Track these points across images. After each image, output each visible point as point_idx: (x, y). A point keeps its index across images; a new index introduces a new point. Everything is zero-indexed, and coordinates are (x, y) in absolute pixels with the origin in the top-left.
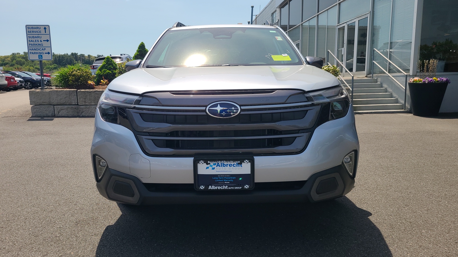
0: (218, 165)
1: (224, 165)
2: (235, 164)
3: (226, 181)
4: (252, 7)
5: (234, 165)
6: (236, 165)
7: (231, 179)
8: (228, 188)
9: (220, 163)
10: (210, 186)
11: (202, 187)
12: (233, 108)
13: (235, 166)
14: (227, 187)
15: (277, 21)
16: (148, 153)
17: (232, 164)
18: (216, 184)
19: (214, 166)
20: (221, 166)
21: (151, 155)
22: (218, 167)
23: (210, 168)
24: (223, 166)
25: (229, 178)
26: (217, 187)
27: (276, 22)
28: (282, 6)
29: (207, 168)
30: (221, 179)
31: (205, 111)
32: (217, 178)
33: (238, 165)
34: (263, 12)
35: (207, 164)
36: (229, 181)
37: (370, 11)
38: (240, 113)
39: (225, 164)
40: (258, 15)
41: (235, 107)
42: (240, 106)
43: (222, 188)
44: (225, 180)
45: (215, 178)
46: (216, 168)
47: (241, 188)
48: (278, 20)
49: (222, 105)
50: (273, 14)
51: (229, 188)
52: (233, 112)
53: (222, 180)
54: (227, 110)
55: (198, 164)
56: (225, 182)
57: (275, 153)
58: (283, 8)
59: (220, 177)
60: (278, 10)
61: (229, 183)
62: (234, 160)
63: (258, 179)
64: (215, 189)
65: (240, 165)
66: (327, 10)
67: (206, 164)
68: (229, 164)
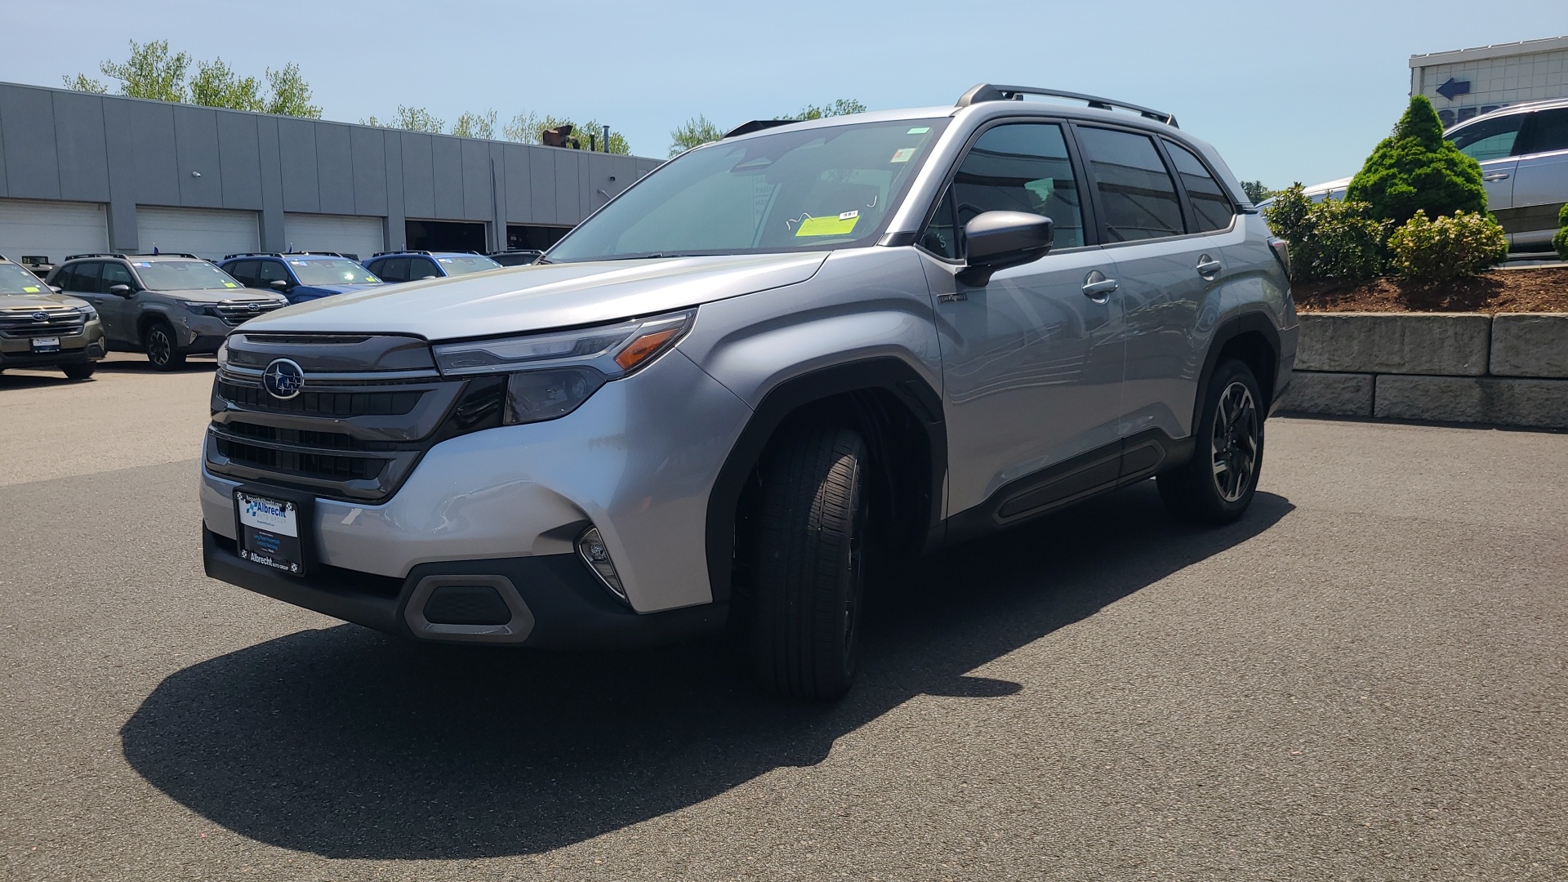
7: (274, 544)
10: (253, 554)
11: (244, 554)
14: (272, 563)
19: (255, 509)
26: (260, 558)
30: (264, 542)
32: (259, 538)
36: (273, 547)
43: (265, 561)
44: (268, 545)
45: (256, 537)
47: (287, 568)
51: (274, 565)
53: (265, 545)
55: (238, 499)
56: (269, 550)
57: (345, 495)
59: (262, 535)
61: (273, 551)
62: (276, 499)
64: (258, 561)
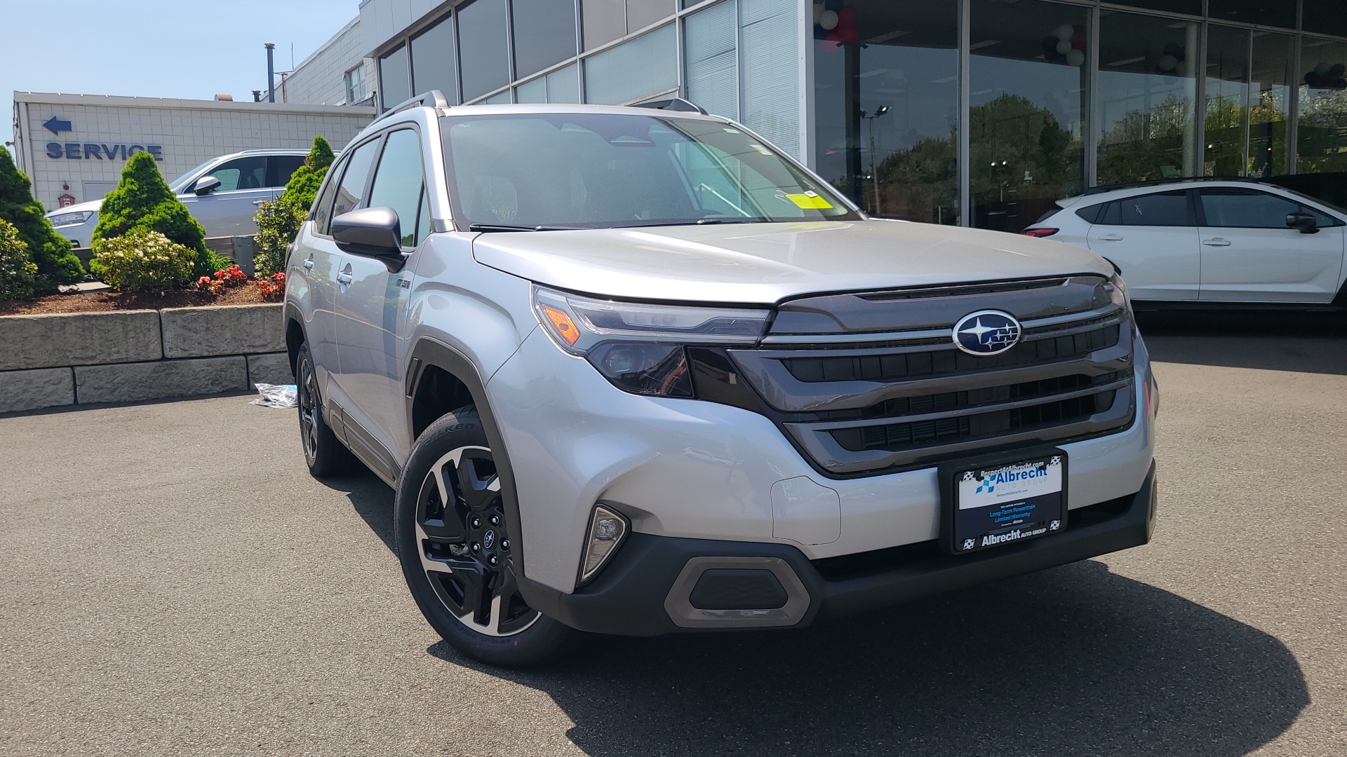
0: (1000, 478)
1: (1012, 478)
2: (1033, 471)
3: (1018, 516)
4: (270, 47)
5: (1032, 474)
6: (1035, 473)
7: (1026, 511)
8: (1020, 535)
9: (1003, 471)
10: (985, 538)
11: (969, 544)
12: (1007, 328)
13: (1034, 476)
14: (1018, 532)
15: (370, 95)
16: (830, 469)
17: (1028, 471)
18: (998, 529)
19: (992, 484)
20: (1006, 481)
21: (838, 473)
22: (1000, 482)
23: (986, 489)
24: (1010, 480)
25: (1023, 509)
26: (998, 537)
27: (366, 98)
28: (383, 53)
29: (979, 490)
30: (1007, 515)
31: (949, 339)
32: (999, 514)
33: (1039, 472)
34: (311, 66)
35: (979, 478)
36: (1023, 515)
37: (679, 85)
38: (1020, 338)
39: (1013, 475)
40: (290, 74)
41: (1011, 324)
42: (1019, 320)
43: (1009, 537)
44: (1014, 517)
45: (994, 514)
46: (996, 486)
47: (1044, 530)
48: (375, 93)
49: (985, 321)
50: (349, 73)
51: (1023, 535)
52: (1009, 338)
53: (1009, 518)
54: (995, 332)
55: (960, 482)
56: (1015, 522)
57: (1091, 433)
58: (385, 58)
59: (1006, 509)
60: (370, 64)
61: (1021, 521)
62: (1032, 460)
63: (1075, 502)
64: (995, 543)
65: (1043, 471)
66: (546, 74)
67: (977, 480)
68: (1021, 471)
